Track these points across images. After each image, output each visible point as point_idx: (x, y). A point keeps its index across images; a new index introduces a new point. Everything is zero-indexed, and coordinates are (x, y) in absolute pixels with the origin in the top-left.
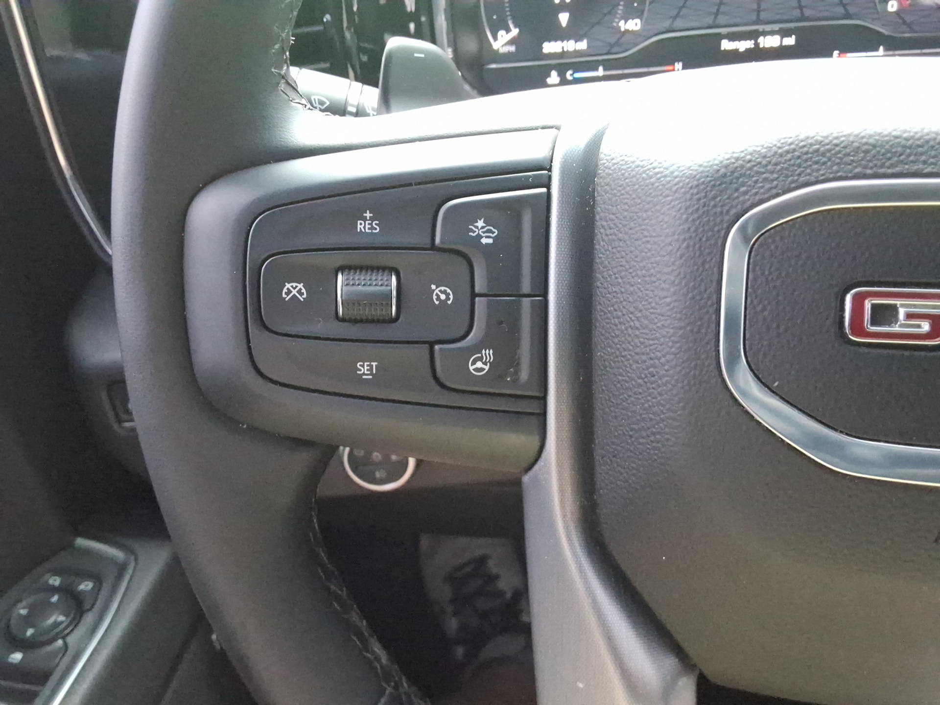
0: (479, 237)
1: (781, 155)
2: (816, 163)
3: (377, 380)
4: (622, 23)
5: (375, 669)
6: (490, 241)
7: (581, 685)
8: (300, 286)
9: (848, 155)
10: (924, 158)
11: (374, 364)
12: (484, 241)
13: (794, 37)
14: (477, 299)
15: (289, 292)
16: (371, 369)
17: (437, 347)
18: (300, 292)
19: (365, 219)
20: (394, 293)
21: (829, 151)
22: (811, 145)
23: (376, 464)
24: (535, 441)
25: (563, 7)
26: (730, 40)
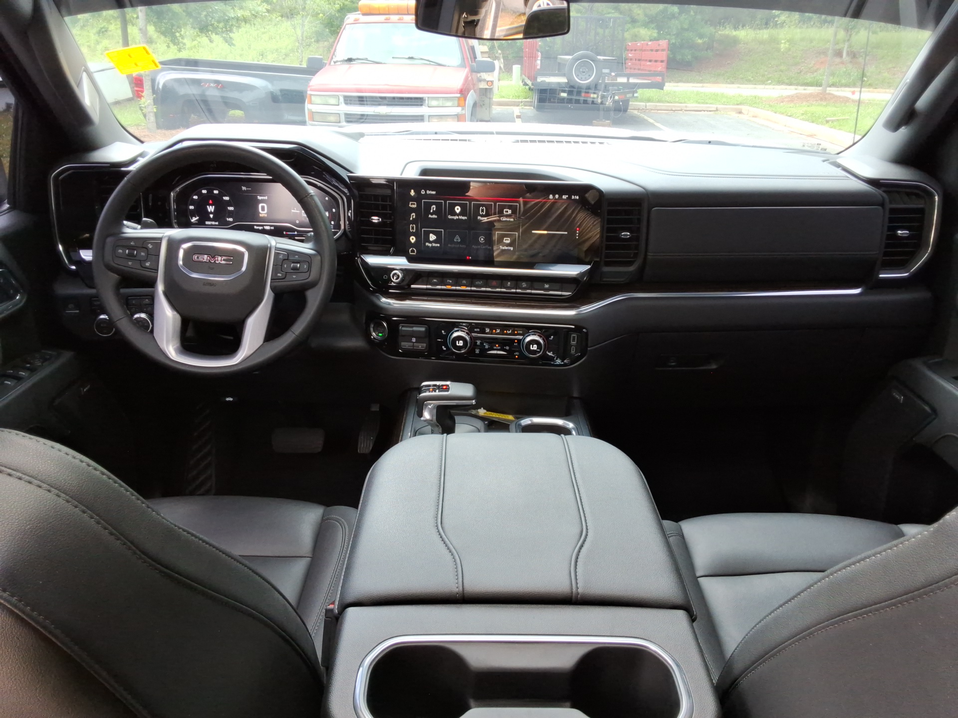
16: (131, 263)
17: (141, 261)
19: (132, 242)
25: (211, 213)
26: (256, 226)
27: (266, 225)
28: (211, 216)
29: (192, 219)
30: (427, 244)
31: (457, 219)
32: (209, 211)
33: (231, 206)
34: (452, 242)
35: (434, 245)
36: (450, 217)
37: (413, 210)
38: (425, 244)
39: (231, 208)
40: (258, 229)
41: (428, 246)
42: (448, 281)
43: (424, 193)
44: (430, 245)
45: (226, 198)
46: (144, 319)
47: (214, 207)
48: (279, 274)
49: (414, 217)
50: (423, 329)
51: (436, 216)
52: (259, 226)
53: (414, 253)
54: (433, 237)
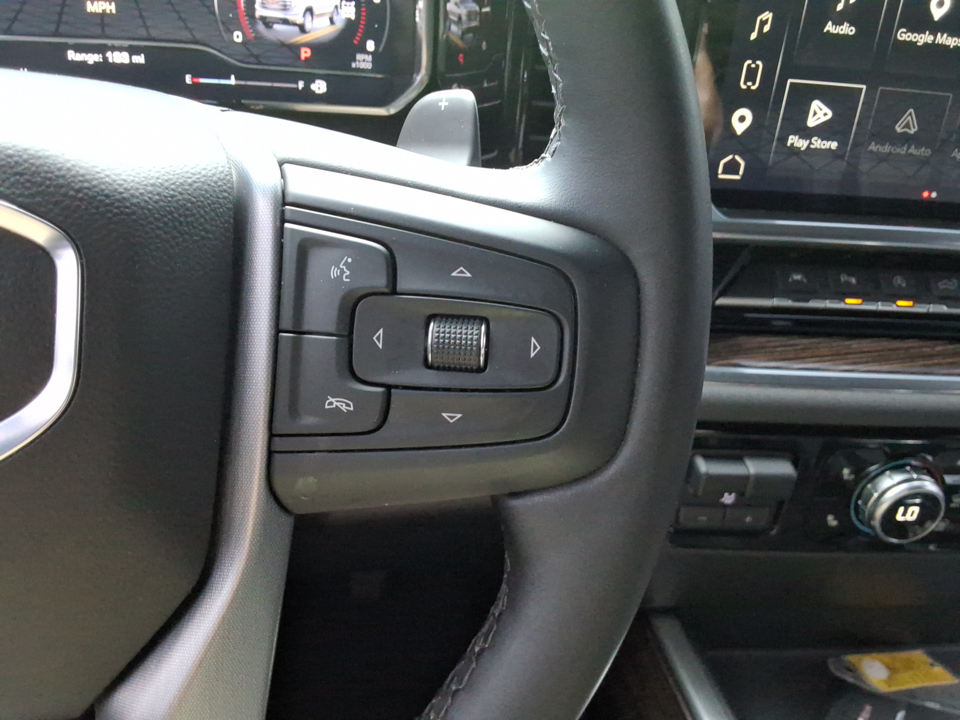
13: (143, 55)
26: (76, 52)
27: (113, 49)
30: (794, 141)
31: (926, 44)
34: (885, 134)
35: (818, 143)
36: (903, 35)
38: (783, 139)
40: (84, 63)
41: (794, 151)
42: (843, 278)
44: (802, 144)
48: (335, 402)
49: (767, 28)
50: (783, 468)
51: (853, 28)
52: (87, 53)
53: (738, 174)
54: (820, 114)
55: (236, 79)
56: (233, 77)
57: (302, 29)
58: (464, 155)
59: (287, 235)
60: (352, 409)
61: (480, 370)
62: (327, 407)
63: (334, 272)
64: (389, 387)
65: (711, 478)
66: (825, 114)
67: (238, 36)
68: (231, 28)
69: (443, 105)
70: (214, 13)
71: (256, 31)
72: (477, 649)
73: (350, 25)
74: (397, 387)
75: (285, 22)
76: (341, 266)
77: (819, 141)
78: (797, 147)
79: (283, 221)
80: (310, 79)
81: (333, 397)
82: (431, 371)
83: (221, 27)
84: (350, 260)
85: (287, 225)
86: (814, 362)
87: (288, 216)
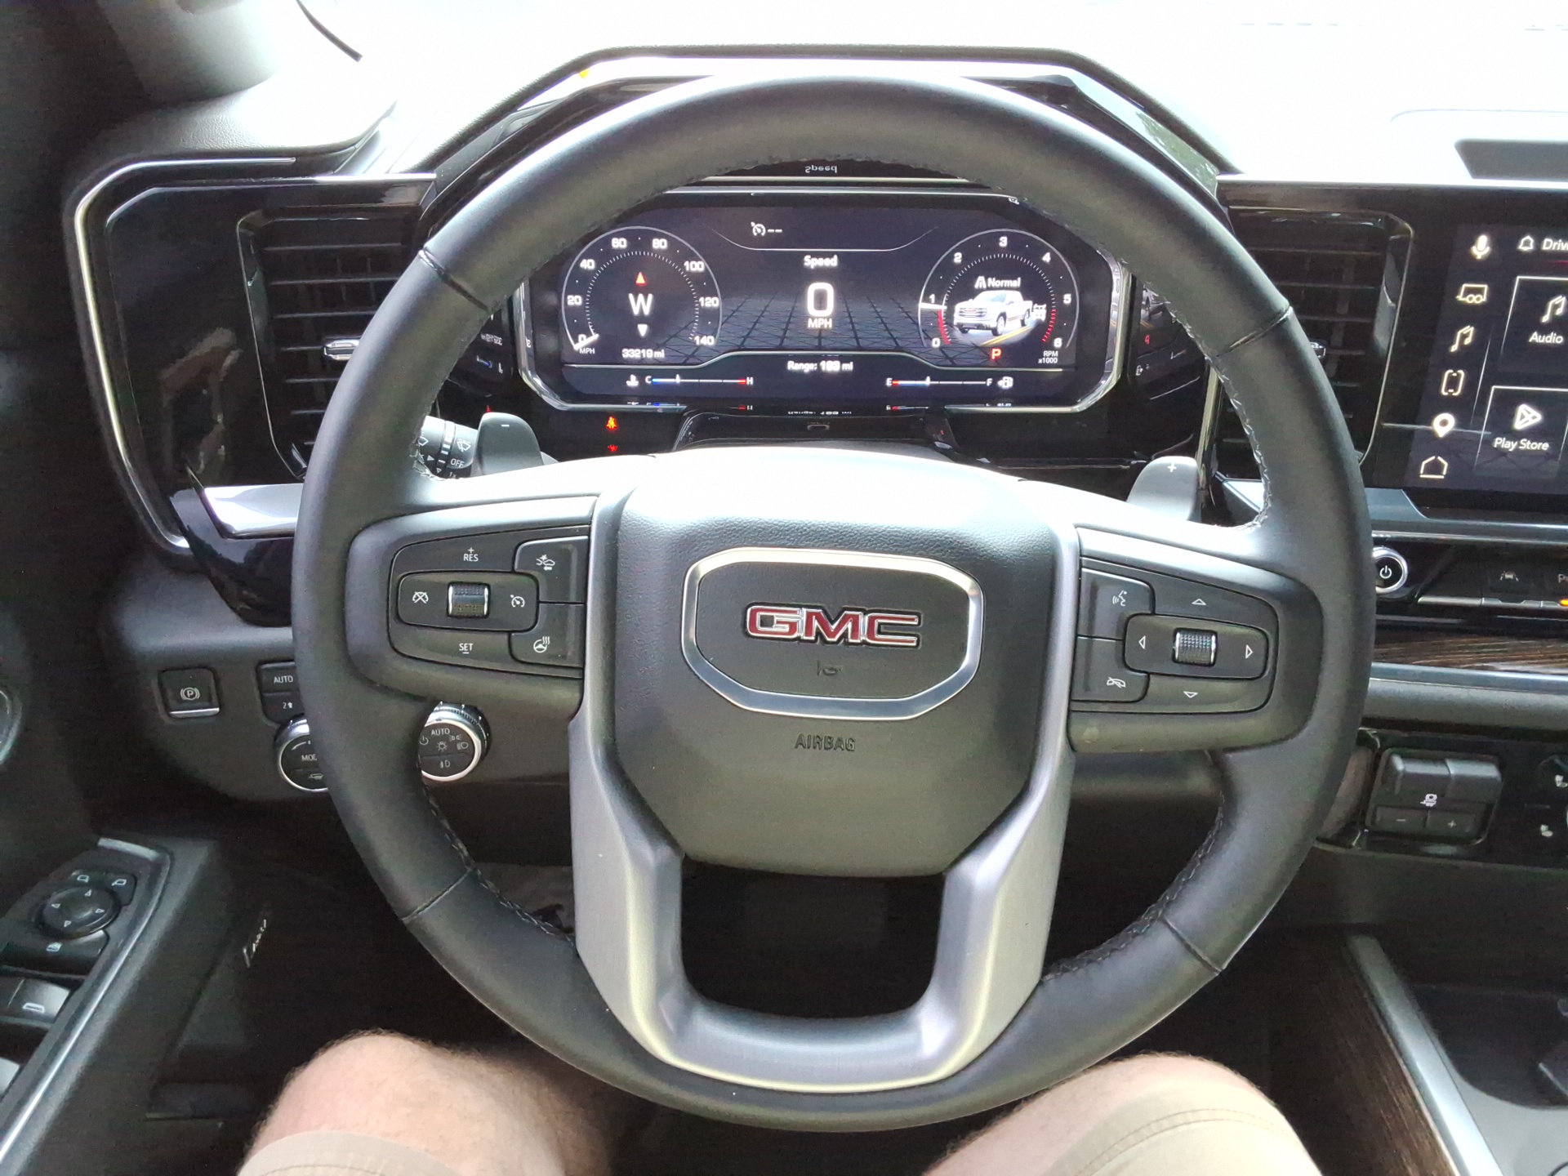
0: (543, 566)
1: (716, 530)
2: (734, 536)
3: (472, 655)
4: (697, 338)
5: (460, 857)
6: (550, 568)
7: (601, 855)
8: (425, 594)
9: (749, 533)
10: (788, 537)
11: (471, 645)
12: (546, 568)
13: (852, 363)
14: (541, 604)
15: (417, 598)
16: (468, 648)
17: (513, 634)
18: (424, 598)
19: (469, 553)
20: (486, 599)
21: (741, 530)
22: (732, 526)
23: (440, 754)
24: (577, 695)
25: (642, 319)
26: (795, 362)
27: (826, 358)
28: (643, 329)
29: (576, 341)
30: (1500, 442)
32: (636, 311)
33: (713, 294)
35: (1527, 445)
37: (1469, 314)
38: (1489, 441)
39: (711, 302)
40: (801, 372)
41: (1502, 453)
42: (1561, 578)
43: (1531, 247)
44: (1510, 446)
45: (697, 266)
46: (455, 729)
47: (650, 296)
48: (1113, 681)
49: (1468, 341)
50: (1488, 771)
51: (1561, 338)
52: (804, 362)
53: (1440, 474)
54: (1528, 417)
55: (932, 380)
56: (928, 378)
57: (995, 332)
58: (1186, 509)
59: (1083, 575)
60: (1124, 686)
61: (1210, 665)
62: (1108, 684)
63: (1115, 600)
64: (1149, 674)
65: (1407, 776)
66: (1534, 418)
67: (936, 343)
68: (930, 334)
69: (1172, 468)
70: (918, 324)
71: (953, 338)
72: (1200, 856)
73: (1040, 327)
74: (1153, 673)
75: (980, 327)
76: (1120, 596)
77: (1529, 443)
78: (1504, 449)
79: (1081, 567)
80: (998, 376)
81: (1113, 678)
82: (1176, 664)
83: (922, 335)
84: (1125, 593)
85: (1084, 570)
86: (1523, 665)
87: (1084, 564)
